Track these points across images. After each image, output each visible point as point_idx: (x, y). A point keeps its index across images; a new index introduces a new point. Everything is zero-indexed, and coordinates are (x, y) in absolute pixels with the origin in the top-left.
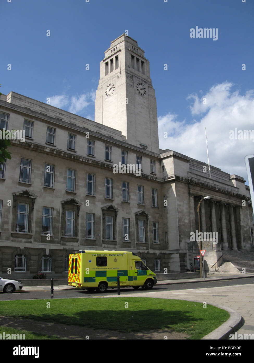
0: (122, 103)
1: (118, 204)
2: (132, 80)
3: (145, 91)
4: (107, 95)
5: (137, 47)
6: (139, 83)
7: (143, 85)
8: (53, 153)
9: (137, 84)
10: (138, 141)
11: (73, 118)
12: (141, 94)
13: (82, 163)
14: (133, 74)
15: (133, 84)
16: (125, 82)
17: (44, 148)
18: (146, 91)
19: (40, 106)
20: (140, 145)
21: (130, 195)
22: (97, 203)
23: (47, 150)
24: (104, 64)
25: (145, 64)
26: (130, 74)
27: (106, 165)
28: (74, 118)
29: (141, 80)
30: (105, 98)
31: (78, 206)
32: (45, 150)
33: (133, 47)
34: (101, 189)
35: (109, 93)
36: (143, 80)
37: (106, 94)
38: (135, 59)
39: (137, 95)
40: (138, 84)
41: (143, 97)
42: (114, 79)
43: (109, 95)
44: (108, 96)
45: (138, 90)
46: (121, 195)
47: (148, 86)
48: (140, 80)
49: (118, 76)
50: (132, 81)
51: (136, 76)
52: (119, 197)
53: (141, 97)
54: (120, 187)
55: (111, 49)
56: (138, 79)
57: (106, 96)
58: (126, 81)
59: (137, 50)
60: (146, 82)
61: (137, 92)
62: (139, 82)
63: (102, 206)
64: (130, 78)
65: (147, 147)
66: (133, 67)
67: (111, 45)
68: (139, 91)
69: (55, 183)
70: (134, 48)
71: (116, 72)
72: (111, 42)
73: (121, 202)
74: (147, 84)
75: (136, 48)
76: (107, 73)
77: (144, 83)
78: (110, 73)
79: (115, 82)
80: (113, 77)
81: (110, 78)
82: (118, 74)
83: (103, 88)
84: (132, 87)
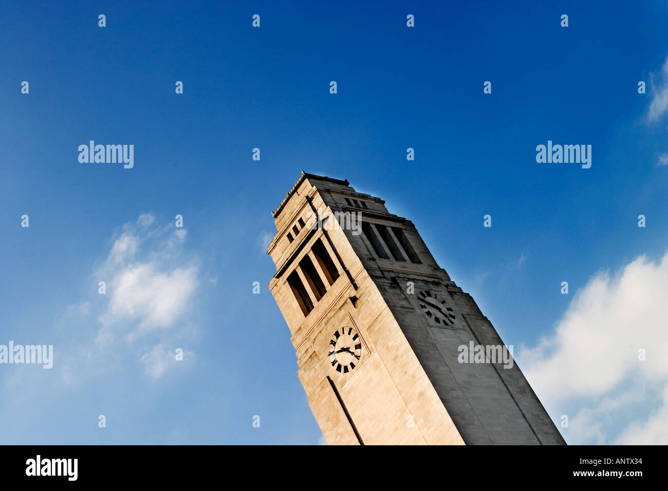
0: (406, 373)
2: (398, 291)
3: (449, 309)
4: (343, 369)
5: (357, 197)
6: (421, 293)
7: (433, 293)
9: (419, 298)
12: (446, 324)
14: (393, 275)
15: (409, 302)
18: (453, 309)
24: (284, 284)
25: (406, 234)
26: (384, 277)
29: (422, 280)
30: (340, 380)
33: (347, 200)
35: (345, 359)
36: (426, 278)
37: (339, 369)
38: (375, 230)
39: (436, 331)
40: (421, 297)
41: (454, 329)
42: (342, 314)
43: (350, 367)
44: (346, 370)
45: (429, 313)
47: (449, 292)
48: (421, 284)
49: (351, 298)
50: (402, 295)
51: (401, 275)
53: (449, 332)
55: (287, 233)
57: (341, 375)
58: (386, 301)
59: (362, 203)
60: (437, 284)
61: (432, 321)
62: (420, 290)
64: (390, 287)
66: (381, 255)
67: (278, 220)
68: (433, 317)
70: (351, 201)
71: (337, 289)
72: (273, 215)
74: (444, 287)
75: (358, 200)
76: (307, 307)
77: (433, 289)
78: (318, 301)
79: (352, 319)
80: (335, 307)
81: (328, 315)
82: (349, 291)
83: (316, 355)
84: (410, 310)
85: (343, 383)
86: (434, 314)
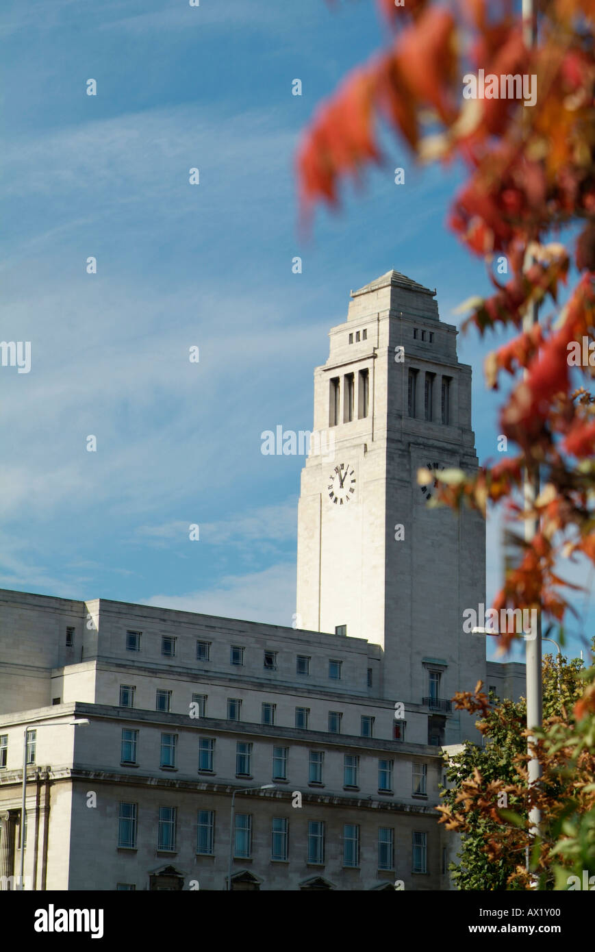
1: (333, 874)
2: (405, 461)
4: (334, 498)
5: (432, 326)
6: (428, 466)
7: (442, 465)
8: (213, 791)
10: (418, 653)
11: (238, 633)
13: (265, 799)
14: (411, 439)
15: (409, 475)
16: (384, 476)
17: (197, 782)
19: (161, 620)
20: (423, 663)
21: (361, 850)
22: (291, 875)
23: (203, 787)
24: (326, 381)
25: (454, 385)
26: (400, 441)
27: (312, 797)
28: (240, 631)
29: (438, 448)
30: (328, 504)
31: (255, 884)
32: (198, 788)
33: (415, 330)
34: (301, 846)
35: (339, 493)
37: (332, 495)
38: (422, 378)
39: (421, 508)
42: (353, 452)
43: (339, 501)
44: (336, 500)
45: (424, 489)
46: (342, 853)
48: (434, 453)
49: (366, 445)
50: (408, 467)
51: (419, 440)
52: (336, 859)
54: (340, 837)
55: (350, 332)
56: (425, 453)
57: (331, 501)
58: (388, 472)
59: (431, 334)
60: (453, 453)
61: (422, 497)
62: (429, 462)
63: (301, 880)
64: (400, 454)
65: (446, 666)
66: (413, 414)
67: (351, 304)
68: (427, 493)
69: (216, 844)
70: (419, 333)
71: (360, 426)
72: (352, 295)
73: (341, 869)
76: (334, 422)
77: (446, 460)
78: (344, 423)
79: (358, 463)
80: (352, 441)
81: (345, 442)
82: (367, 437)
83: (321, 468)
84: (406, 485)
85: (330, 509)
86: (430, 491)
